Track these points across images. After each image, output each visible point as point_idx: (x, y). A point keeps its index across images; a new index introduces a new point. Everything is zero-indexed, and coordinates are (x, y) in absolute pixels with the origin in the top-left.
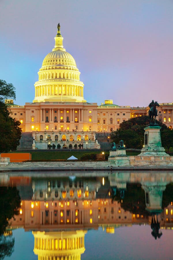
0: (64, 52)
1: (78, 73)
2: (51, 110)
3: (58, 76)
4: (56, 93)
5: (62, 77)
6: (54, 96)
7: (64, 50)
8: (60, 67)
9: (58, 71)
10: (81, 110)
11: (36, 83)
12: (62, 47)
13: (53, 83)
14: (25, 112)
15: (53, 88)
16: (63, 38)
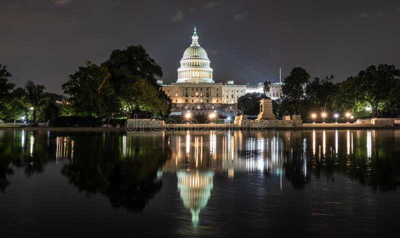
0: (199, 47)
1: (208, 62)
2: (190, 88)
3: (194, 64)
4: (193, 76)
5: (197, 64)
6: (191, 78)
7: (199, 46)
8: (196, 57)
9: (194, 61)
10: (211, 88)
11: (179, 69)
12: (198, 43)
13: (191, 69)
14: (171, 90)
15: (191, 72)
16: (198, 37)
